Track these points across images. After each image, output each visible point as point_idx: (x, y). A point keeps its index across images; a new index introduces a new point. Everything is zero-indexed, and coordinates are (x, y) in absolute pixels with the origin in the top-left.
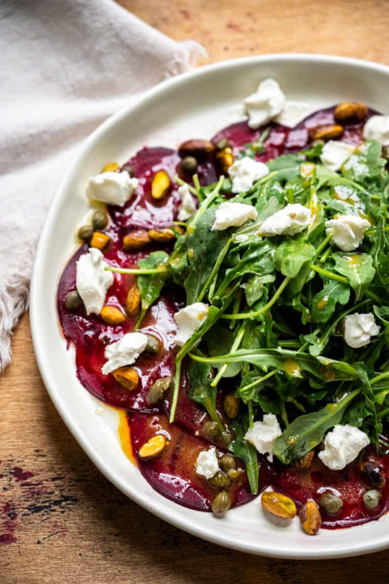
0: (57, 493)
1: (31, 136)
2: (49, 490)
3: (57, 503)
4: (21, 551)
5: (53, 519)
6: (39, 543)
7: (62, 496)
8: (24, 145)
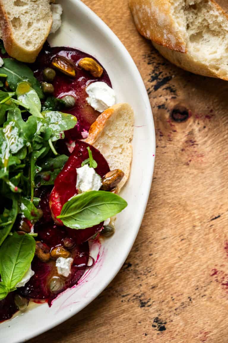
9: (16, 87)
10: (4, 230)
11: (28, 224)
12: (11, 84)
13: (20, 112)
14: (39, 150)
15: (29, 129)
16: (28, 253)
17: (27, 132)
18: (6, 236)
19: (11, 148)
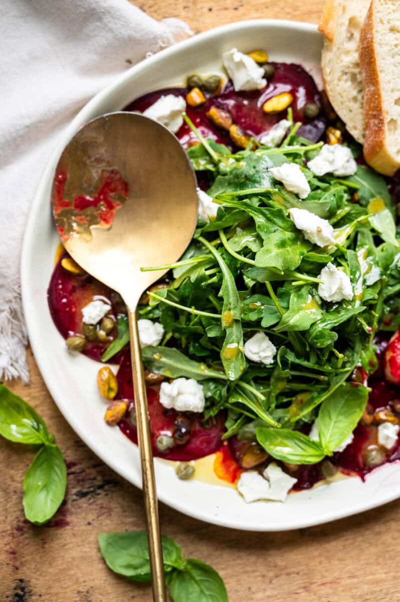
0: (99, 478)
1: (28, 127)
2: (92, 477)
3: (100, 487)
4: (75, 532)
5: (99, 502)
6: (89, 524)
7: (104, 481)
8: (22, 137)
9: (368, 203)
10: (340, 376)
11: (363, 376)
12: (362, 198)
13: (370, 235)
14: (392, 286)
15: (386, 259)
16: (353, 410)
17: (384, 261)
18: (339, 385)
19: (365, 277)
